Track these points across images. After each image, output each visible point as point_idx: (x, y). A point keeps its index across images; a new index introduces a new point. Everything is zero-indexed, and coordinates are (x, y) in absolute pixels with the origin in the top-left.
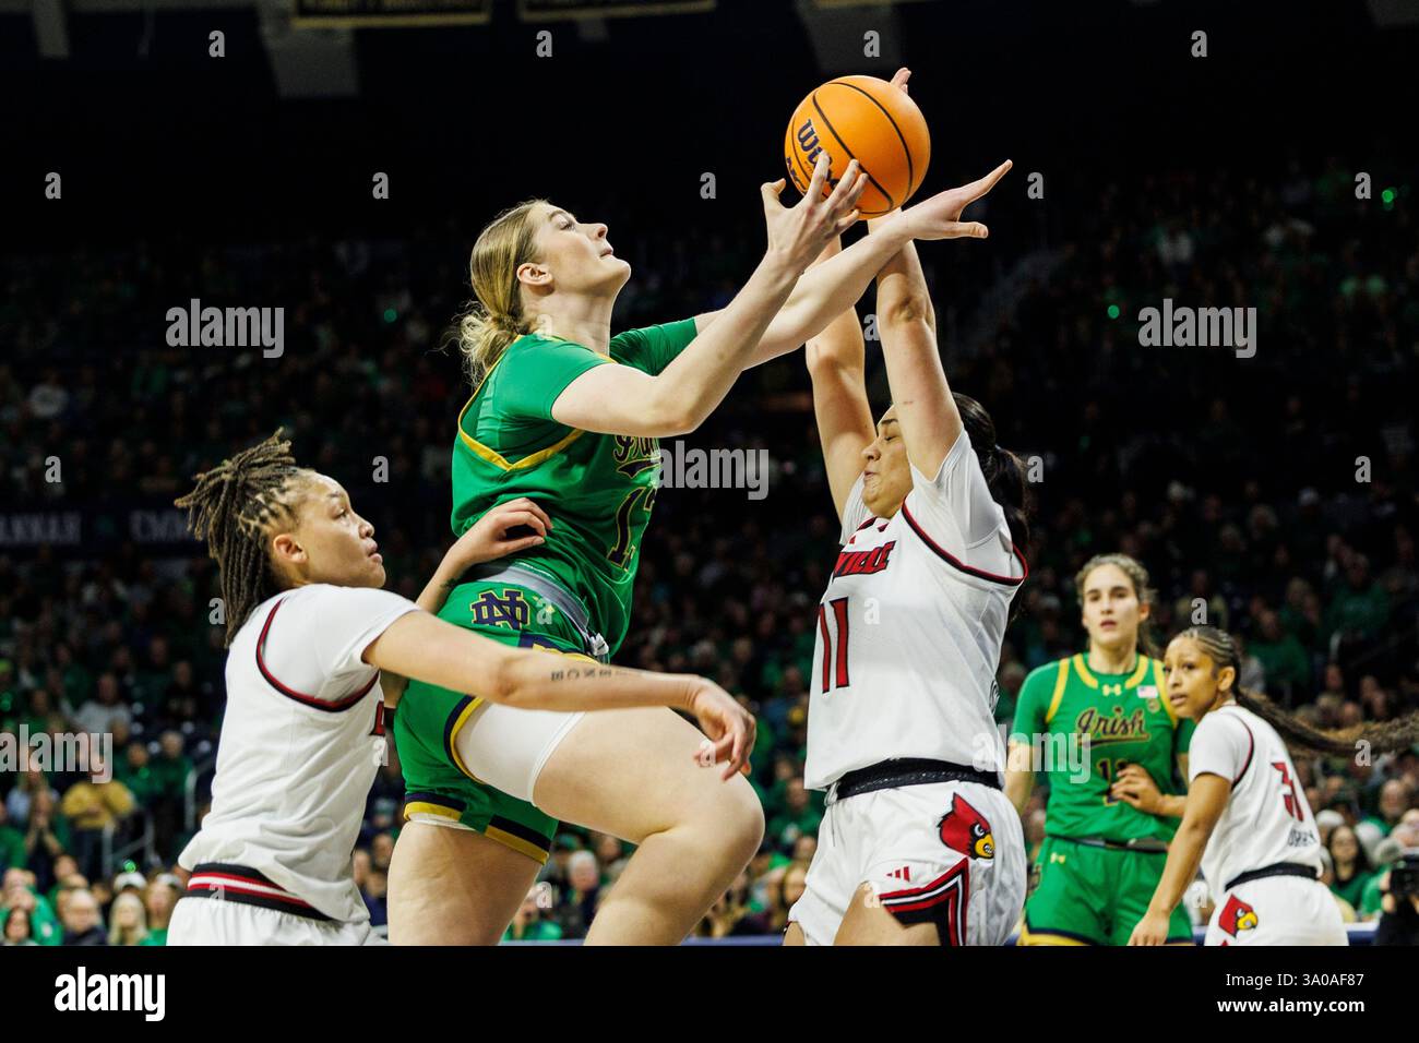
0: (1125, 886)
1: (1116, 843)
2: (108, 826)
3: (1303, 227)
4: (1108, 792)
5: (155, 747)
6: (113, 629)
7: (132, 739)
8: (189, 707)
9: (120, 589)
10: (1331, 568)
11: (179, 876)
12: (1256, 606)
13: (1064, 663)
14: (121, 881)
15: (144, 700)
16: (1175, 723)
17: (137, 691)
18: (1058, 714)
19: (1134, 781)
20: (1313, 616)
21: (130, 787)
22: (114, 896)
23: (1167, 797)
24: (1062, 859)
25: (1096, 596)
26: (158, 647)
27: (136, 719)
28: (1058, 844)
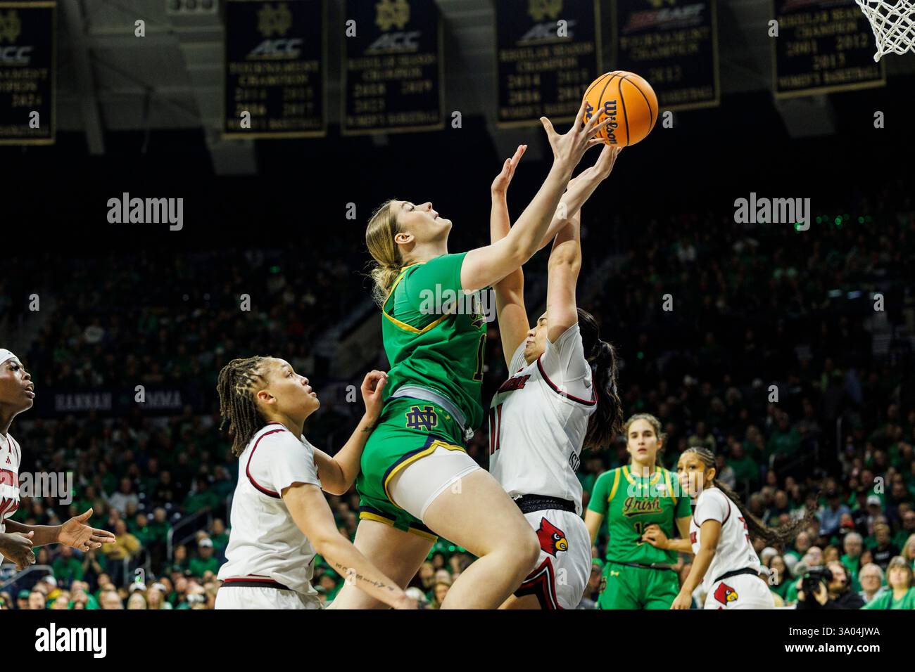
0: (650, 588)
1: (645, 564)
2: (127, 558)
3: (753, 242)
4: (640, 540)
5: (151, 516)
6: (129, 454)
7: (138, 512)
8: (169, 495)
9: (133, 433)
10: (769, 420)
11: (164, 584)
12: (730, 440)
13: (617, 470)
14: (133, 587)
15: (145, 492)
16: (675, 502)
17: (142, 487)
18: (615, 498)
19: (654, 532)
20: (761, 446)
21: (138, 537)
22: (130, 595)
23: (670, 540)
24: (617, 574)
25: (635, 435)
26: (153, 463)
27: (141, 501)
28: (614, 566)
